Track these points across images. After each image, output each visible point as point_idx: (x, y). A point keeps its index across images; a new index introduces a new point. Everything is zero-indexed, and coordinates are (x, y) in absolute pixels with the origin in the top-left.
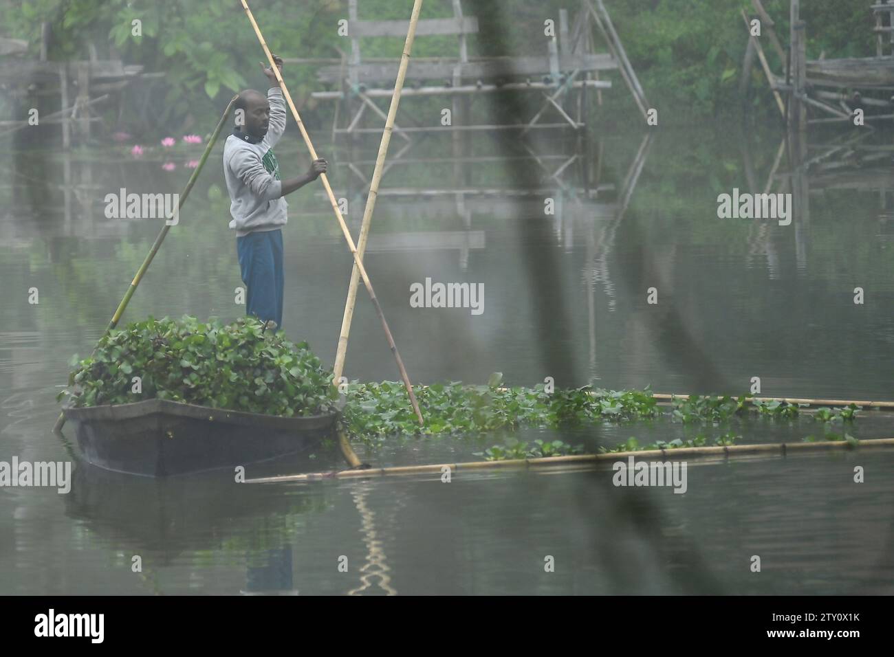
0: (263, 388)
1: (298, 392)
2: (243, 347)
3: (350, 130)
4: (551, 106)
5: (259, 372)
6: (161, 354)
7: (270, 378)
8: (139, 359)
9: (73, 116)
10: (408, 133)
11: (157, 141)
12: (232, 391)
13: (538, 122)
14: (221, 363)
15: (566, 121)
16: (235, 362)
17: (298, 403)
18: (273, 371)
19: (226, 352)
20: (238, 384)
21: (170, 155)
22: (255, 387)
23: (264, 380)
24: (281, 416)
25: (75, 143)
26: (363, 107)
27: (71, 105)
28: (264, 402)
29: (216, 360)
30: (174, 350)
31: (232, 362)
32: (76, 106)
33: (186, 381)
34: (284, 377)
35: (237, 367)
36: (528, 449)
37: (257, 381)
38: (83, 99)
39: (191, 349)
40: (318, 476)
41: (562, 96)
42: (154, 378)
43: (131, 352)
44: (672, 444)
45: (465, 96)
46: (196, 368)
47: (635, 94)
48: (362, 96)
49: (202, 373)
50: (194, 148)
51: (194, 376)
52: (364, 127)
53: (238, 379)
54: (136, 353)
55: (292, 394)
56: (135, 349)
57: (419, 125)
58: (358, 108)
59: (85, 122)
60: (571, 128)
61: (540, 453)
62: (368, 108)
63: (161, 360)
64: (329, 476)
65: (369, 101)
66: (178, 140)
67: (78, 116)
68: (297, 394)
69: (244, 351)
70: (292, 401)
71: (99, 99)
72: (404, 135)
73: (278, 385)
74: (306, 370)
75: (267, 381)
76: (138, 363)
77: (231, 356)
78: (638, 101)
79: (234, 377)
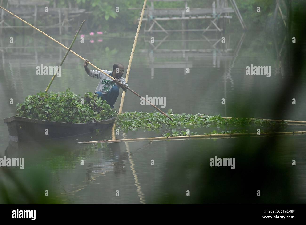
0: (72, 114)
1: (83, 115)
2: (68, 101)
3: (149, 30)
4: (213, 24)
5: (72, 109)
6: (40, 103)
7: (74, 111)
8: (34, 104)
9: (63, 25)
10: (168, 32)
11: (88, 33)
12: (61, 115)
13: (209, 29)
14: (60, 106)
15: (217, 29)
16: (64, 106)
17: (83, 119)
18: (76, 109)
19: (62, 103)
20: (64, 113)
21: (92, 37)
22: (69, 114)
23: (72, 112)
24: (77, 123)
25: (63, 33)
26: (154, 24)
27: (62, 22)
28: (72, 118)
29: (58, 105)
30: (45, 102)
31: (63, 106)
32: (63, 22)
33: (46, 112)
34: (79, 111)
35: (65, 107)
36: (179, 133)
37: (70, 112)
38: (66, 20)
39: (50, 102)
40: (101, 142)
41: (216, 21)
42: (38, 110)
43: (32, 102)
44: (227, 132)
45: (187, 20)
46: (50, 107)
47: (240, 21)
48: (154, 20)
49: (52, 109)
50: (100, 36)
51: (49, 110)
52: (155, 30)
53: (64, 111)
54: (33, 102)
55: (81, 116)
56: (33, 101)
57: (172, 29)
58: (152, 24)
59: (67, 27)
60: (218, 31)
61: (183, 135)
62: (155, 24)
63: (40, 105)
64: (104, 142)
65: (156, 22)
66: (95, 33)
67: (64, 25)
68: (83, 116)
69: (68, 102)
70: (81, 119)
71: (71, 20)
72: (167, 33)
73: (77, 113)
74: (89, 109)
75: (74, 112)
76: (33, 106)
77: (63, 104)
78: (241, 22)
79: (63, 110)
